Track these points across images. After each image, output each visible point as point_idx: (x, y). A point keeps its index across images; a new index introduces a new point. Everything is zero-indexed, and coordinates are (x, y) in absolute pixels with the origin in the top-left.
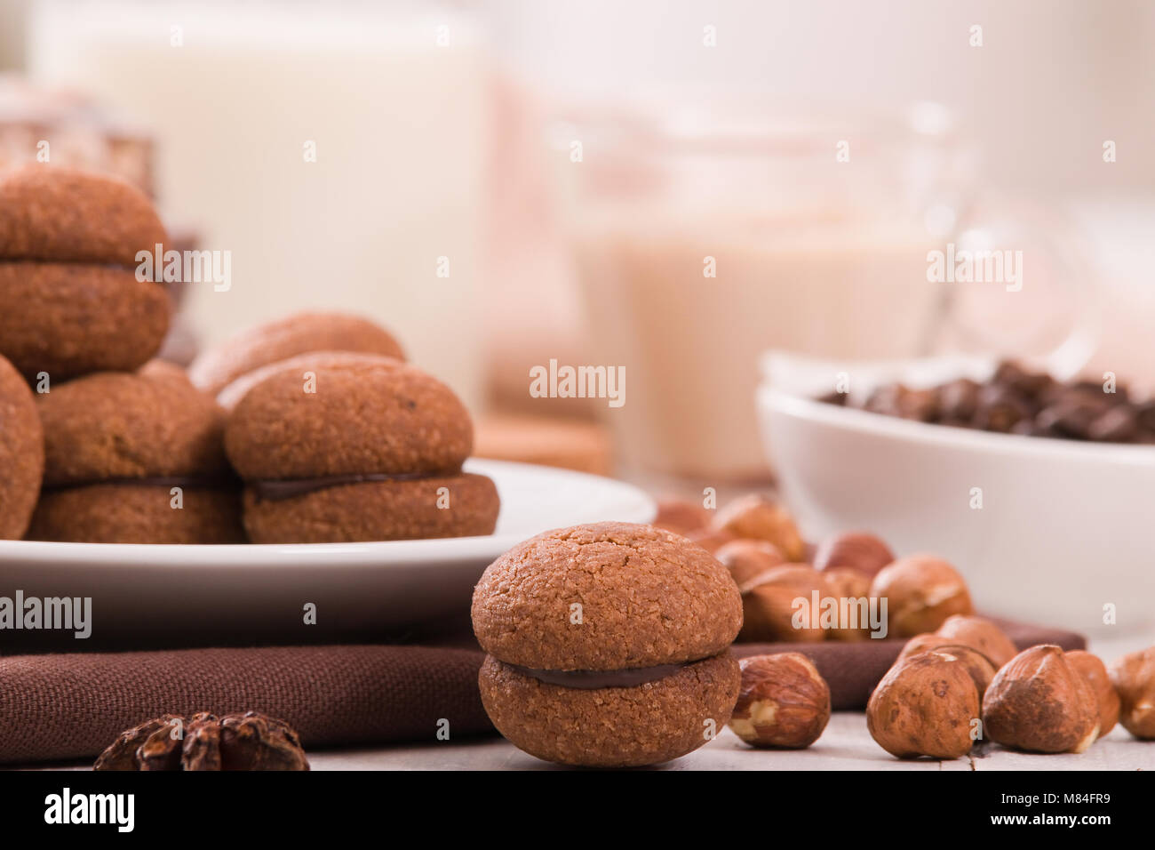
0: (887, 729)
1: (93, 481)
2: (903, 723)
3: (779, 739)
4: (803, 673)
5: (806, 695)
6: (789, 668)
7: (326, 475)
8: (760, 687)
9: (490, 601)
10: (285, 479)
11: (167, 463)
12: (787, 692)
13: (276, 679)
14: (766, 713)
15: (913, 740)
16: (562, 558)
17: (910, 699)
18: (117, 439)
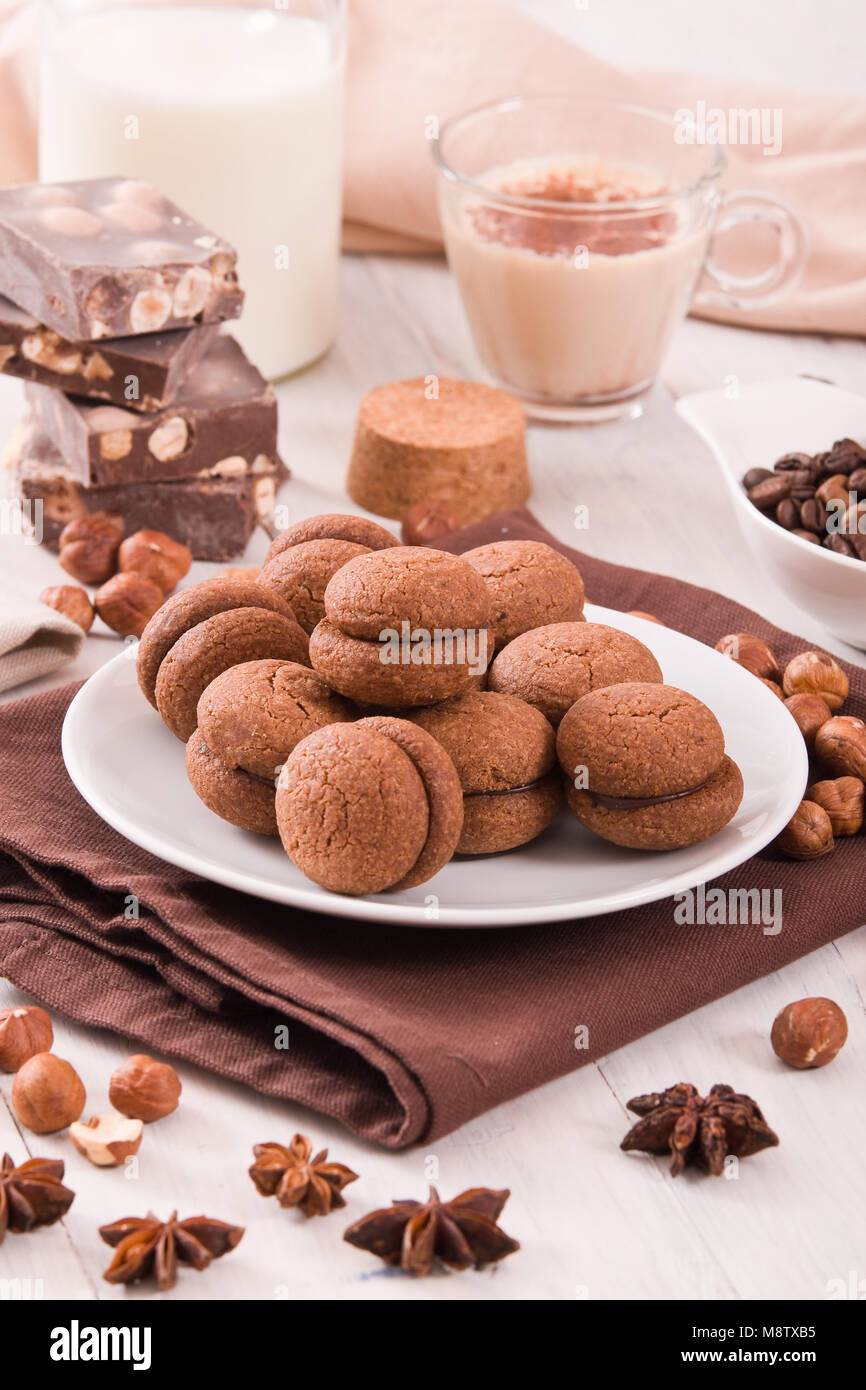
1: (475, 794)
7: (653, 797)
10: (624, 798)
11: (524, 778)
18: (494, 769)
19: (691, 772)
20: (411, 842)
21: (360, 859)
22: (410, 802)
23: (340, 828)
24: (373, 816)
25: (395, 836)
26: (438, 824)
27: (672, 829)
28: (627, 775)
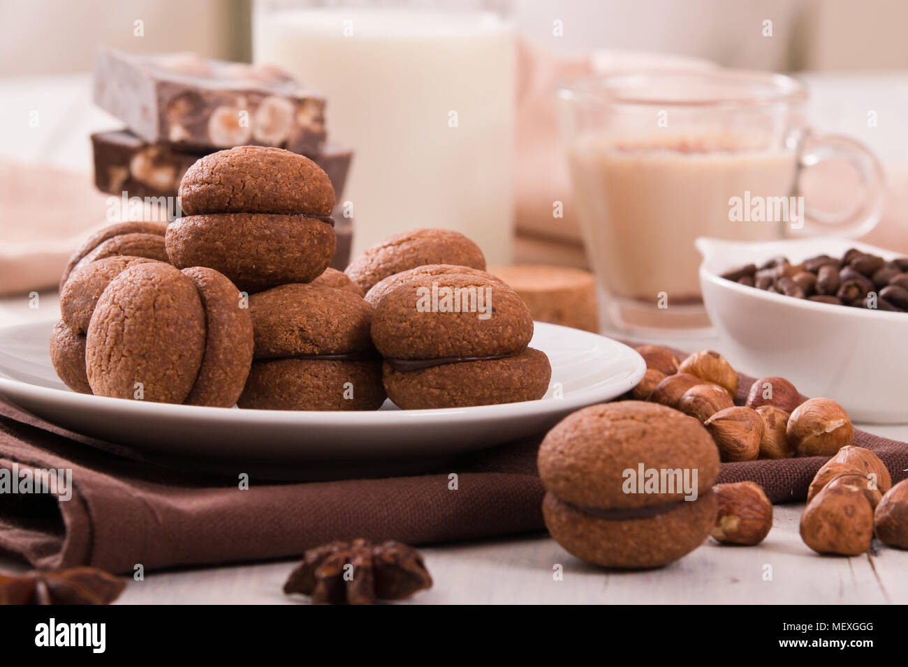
0: (814, 537)
1: (285, 356)
2: (825, 534)
3: (740, 540)
4: (756, 497)
5: (758, 511)
6: (747, 493)
7: (438, 357)
8: (728, 507)
9: (551, 458)
10: (410, 359)
11: (334, 346)
12: (746, 510)
13: (407, 503)
14: (733, 523)
15: (831, 544)
16: (600, 430)
17: (829, 517)
18: (301, 330)
19: (477, 336)
20: (180, 356)
21: (132, 371)
22: (181, 317)
23: (118, 342)
24: (144, 327)
25: (163, 347)
26: (213, 348)
27: (456, 390)
28: (413, 334)
